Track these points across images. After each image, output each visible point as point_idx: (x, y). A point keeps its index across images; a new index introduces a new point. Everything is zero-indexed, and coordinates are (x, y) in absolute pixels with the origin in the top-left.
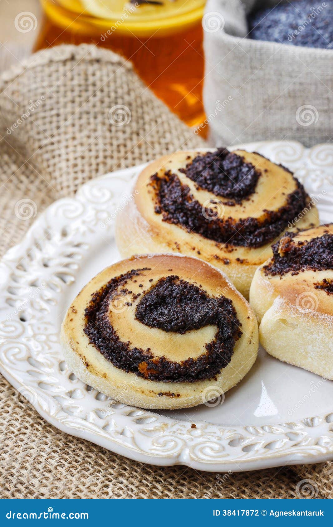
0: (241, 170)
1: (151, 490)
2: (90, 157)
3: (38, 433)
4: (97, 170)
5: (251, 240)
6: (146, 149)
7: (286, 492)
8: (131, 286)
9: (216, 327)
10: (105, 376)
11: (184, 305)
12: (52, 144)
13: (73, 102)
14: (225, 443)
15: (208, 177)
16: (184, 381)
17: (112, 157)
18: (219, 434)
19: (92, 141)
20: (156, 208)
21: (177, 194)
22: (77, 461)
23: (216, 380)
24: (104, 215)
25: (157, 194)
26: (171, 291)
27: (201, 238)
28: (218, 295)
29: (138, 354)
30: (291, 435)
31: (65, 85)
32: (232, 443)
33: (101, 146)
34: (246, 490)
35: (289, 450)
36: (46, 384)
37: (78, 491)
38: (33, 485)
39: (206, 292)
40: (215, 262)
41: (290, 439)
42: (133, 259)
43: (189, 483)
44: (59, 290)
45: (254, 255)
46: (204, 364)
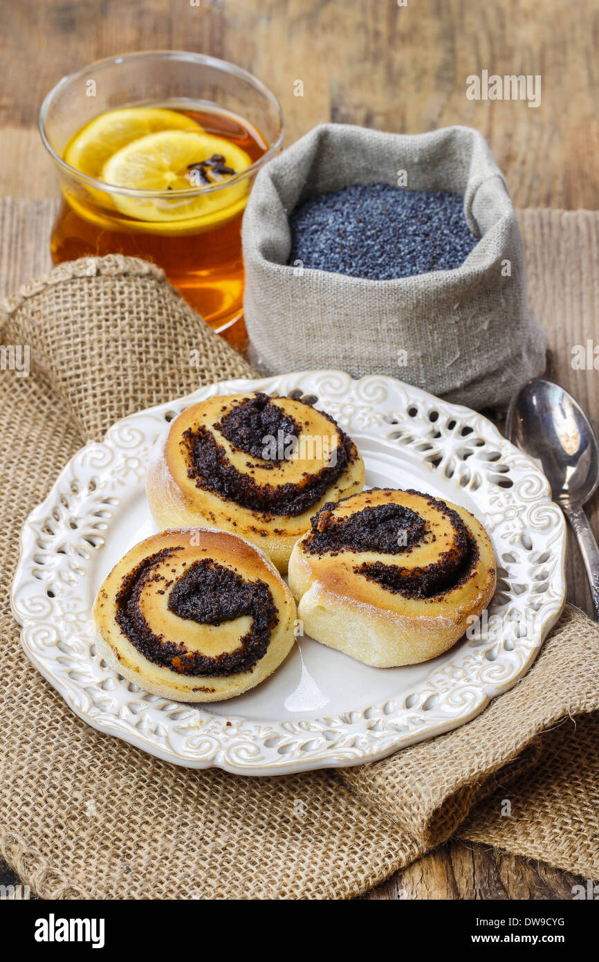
0: (280, 425)
1: (186, 791)
2: (119, 392)
3: (70, 727)
4: (127, 407)
5: (290, 509)
6: (180, 378)
7: (325, 789)
8: (164, 571)
9: (251, 618)
10: (137, 670)
11: (218, 594)
12: (78, 376)
13: (99, 327)
14: (261, 743)
15: (245, 436)
16: (218, 676)
17: (143, 391)
18: (255, 733)
19: (121, 372)
20: (189, 472)
21: (211, 457)
22: (110, 760)
23: (252, 672)
24: (134, 464)
25: (190, 454)
26: (205, 577)
27: (237, 507)
28: (253, 579)
29: (171, 649)
30: (327, 735)
31: (90, 307)
32: (268, 743)
33: (130, 379)
34: (283, 788)
35: (324, 753)
36: (77, 673)
37: (112, 794)
38: (66, 789)
39: (241, 576)
40: (252, 534)
41: (328, 739)
42: (165, 534)
43: (225, 781)
44: (87, 557)
45: (293, 525)
46: (239, 658)
